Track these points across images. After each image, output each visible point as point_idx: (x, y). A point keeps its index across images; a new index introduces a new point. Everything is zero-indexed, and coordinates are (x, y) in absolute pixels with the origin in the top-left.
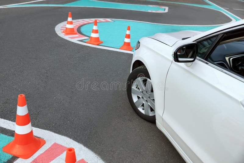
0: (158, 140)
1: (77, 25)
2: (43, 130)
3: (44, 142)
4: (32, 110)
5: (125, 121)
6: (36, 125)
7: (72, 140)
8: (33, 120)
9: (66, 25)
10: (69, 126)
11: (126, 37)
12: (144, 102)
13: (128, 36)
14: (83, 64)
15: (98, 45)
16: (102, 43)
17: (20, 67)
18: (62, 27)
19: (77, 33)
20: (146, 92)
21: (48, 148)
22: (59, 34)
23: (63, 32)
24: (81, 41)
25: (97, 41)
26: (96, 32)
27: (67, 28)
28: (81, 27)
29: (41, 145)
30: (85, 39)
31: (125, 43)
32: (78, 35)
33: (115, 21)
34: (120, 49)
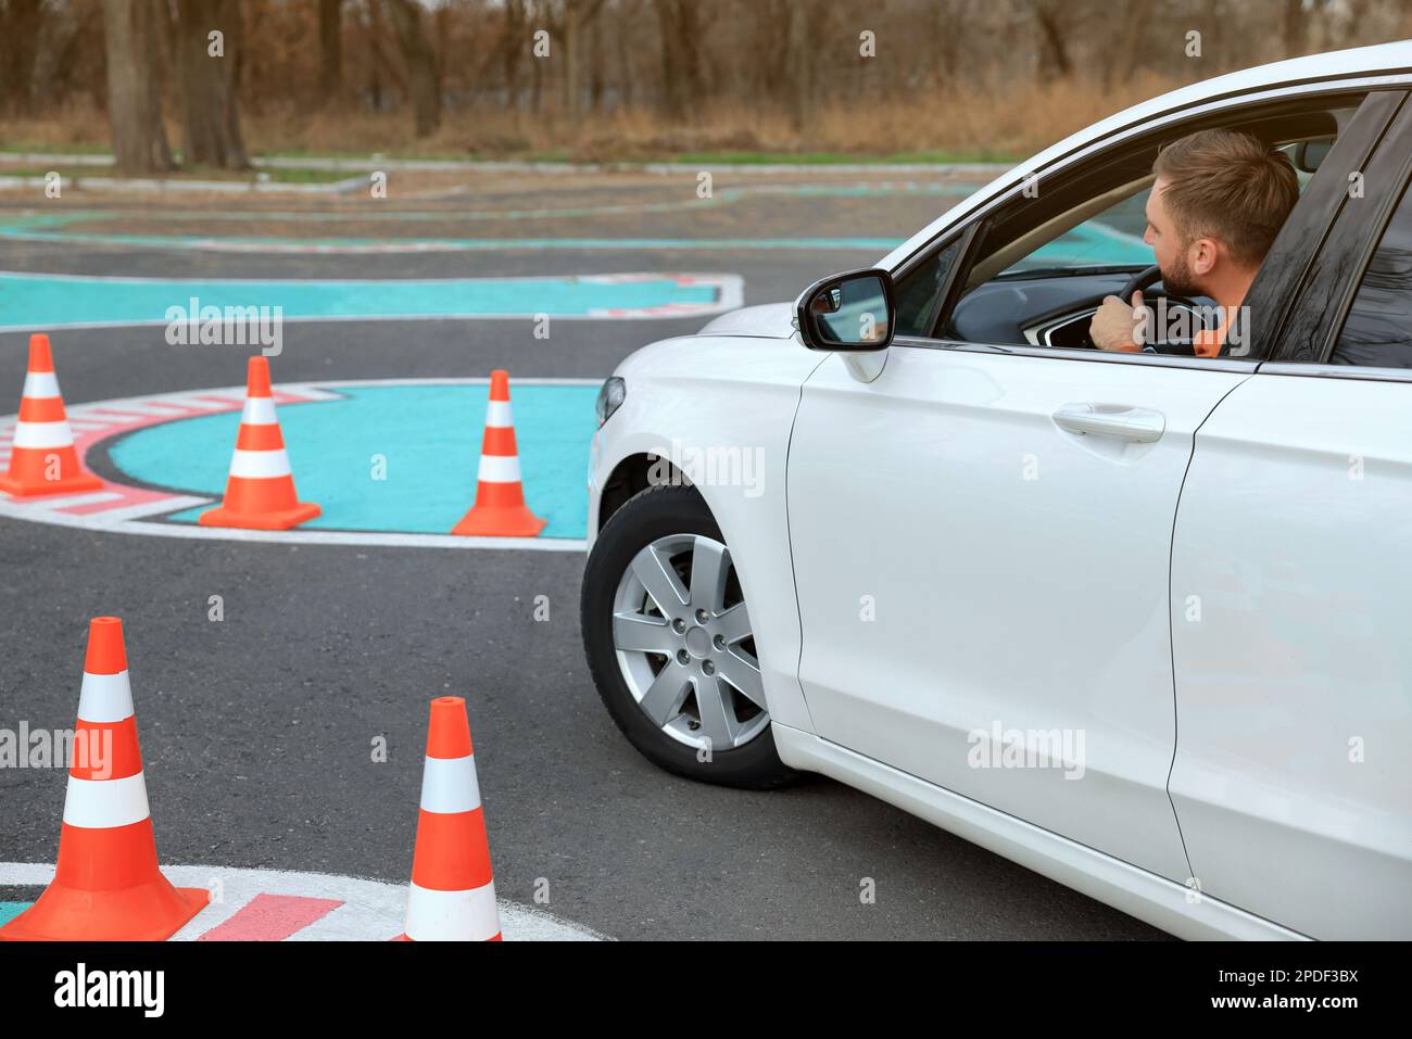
12: (693, 679)
13: (502, 442)
16: (317, 512)
19: (104, 482)
20: (698, 613)
21: (235, 911)
24: (160, 519)
26: (269, 438)
30: (184, 510)
31: (483, 487)
32: (120, 492)
33: (349, 397)
34: (454, 534)
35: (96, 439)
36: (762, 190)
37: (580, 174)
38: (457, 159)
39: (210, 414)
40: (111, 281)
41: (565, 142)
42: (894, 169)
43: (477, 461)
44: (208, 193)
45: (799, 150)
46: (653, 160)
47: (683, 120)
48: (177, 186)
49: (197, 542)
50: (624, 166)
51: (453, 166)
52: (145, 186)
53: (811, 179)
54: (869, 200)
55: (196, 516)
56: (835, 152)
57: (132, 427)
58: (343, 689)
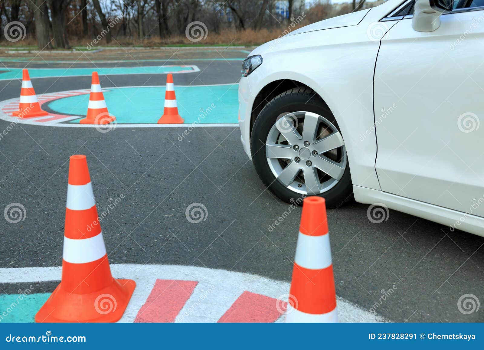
11: (166, 98)
12: (302, 168)
19: (49, 113)
21: (150, 291)
24: (66, 122)
30: (74, 120)
31: (166, 109)
32: (53, 116)
33: (111, 91)
34: (158, 123)
35: (44, 102)
39: (75, 96)
40: (41, 69)
43: (164, 101)
44: (61, 54)
47: (166, 38)
48: (54, 52)
49: (81, 128)
51: (117, 48)
55: (78, 121)
57: (54, 99)
58: (148, 175)
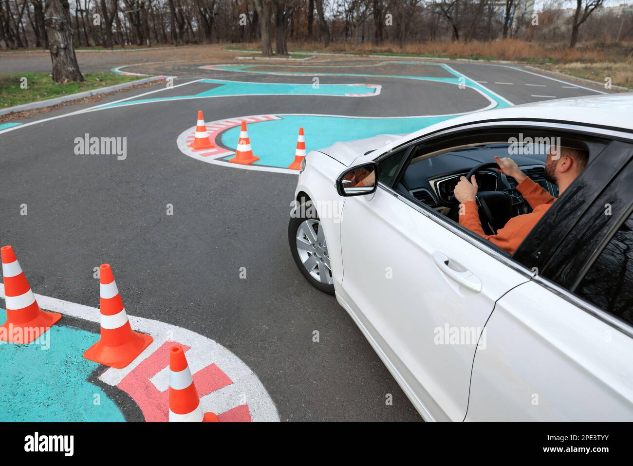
0: (342, 325)
1: (215, 131)
2: (149, 320)
3: (151, 340)
4: (132, 288)
5: (289, 296)
6: (138, 312)
7: (196, 334)
8: (134, 305)
9: (195, 133)
10: (193, 310)
11: (298, 148)
12: (318, 262)
13: (302, 146)
14: (222, 201)
15: (250, 164)
16: (258, 159)
17: (115, 215)
18: (189, 137)
19: (216, 145)
20: (320, 244)
21: (157, 349)
22: (184, 149)
23: (191, 146)
24: (221, 159)
25: (249, 157)
26: (247, 141)
27: (196, 138)
28: (223, 135)
29: (145, 345)
30: (228, 156)
31: (297, 157)
32: (217, 149)
33: (283, 119)
34: (288, 168)
36: (392, 62)
37: (355, 57)
38: (331, 53)
41: (353, 49)
42: (420, 58)
43: (296, 150)
45: (401, 53)
46: (371, 54)
47: (378, 45)
48: (273, 59)
50: (364, 55)
51: (329, 54)
52: (267, 59)
53: (402, 60)
54: (413, 65)
55: (230, 158)
56: (408, 54)
